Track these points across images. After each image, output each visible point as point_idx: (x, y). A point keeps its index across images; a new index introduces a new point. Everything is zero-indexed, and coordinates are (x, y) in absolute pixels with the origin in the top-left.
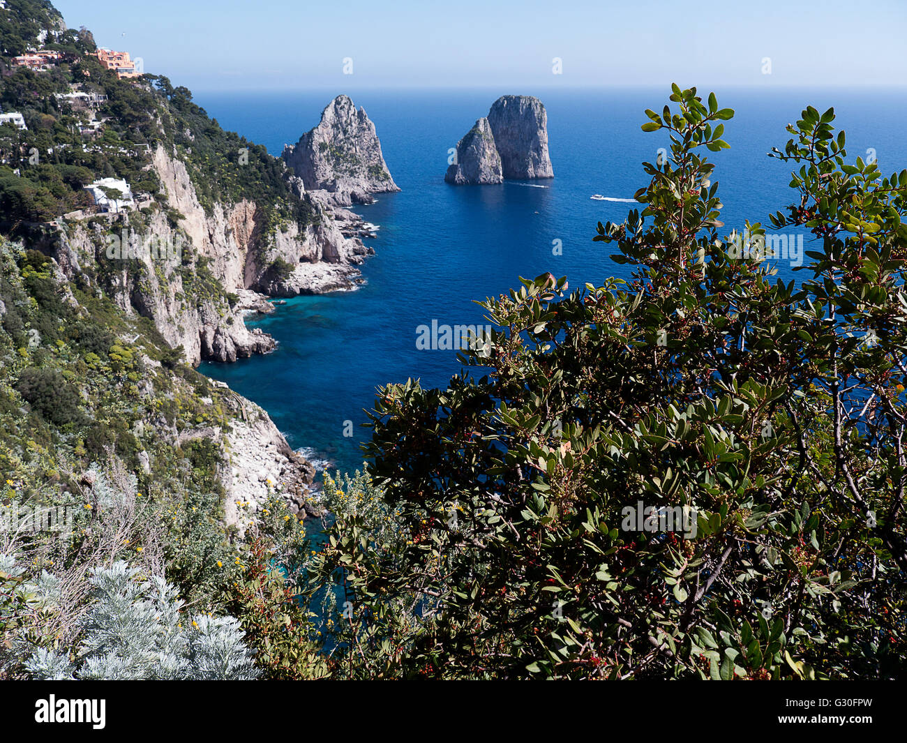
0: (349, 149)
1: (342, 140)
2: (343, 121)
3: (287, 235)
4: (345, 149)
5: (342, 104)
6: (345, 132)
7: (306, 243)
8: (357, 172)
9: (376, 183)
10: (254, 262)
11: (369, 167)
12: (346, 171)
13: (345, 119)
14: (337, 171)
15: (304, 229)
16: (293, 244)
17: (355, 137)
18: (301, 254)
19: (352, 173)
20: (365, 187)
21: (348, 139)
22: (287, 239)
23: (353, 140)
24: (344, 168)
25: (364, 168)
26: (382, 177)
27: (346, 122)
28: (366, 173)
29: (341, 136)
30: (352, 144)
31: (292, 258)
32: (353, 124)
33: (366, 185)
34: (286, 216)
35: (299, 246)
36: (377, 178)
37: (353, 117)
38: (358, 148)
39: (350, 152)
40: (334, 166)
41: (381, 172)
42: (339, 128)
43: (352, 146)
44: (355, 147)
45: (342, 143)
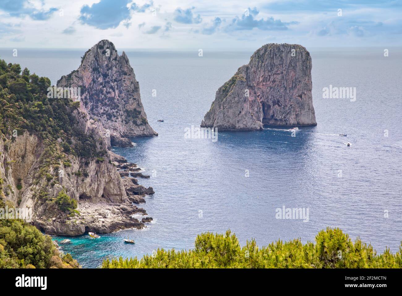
0: (109, 93)
1: (101, 84)
2: (104, 65)
3: (69, 169)
4: (104, 92)
5: (105, 48)
6: (105, 76)
7: (88, 180)
8: (114, 116)
9: (133, 127)
10: (32, 198)
11: (127, 111)
12: (103, 114)
13: (106, 63)
14: (94, 114)
15: (87, 164)
16: (73, 179)
17: (115, 81)
18: (81, 190)
19: (109, 117)
20: (122, 131)
21: (108, 82)
22: (69, 175)
23: (113, 84)
24: (102, 111)
25: (121, 112)
26: (139, 122)
27: (107, 65)
28: (123, 117)
29: (101, 80)
30: (112, 88)
31: (73, 195)
32: (114, 68)
33: (122, 129)
34: (69, 150)
35: (80, 182)
36: (135, 123)
37: (114, 62)
38: (117, 92)
39: (109, 95)
40: (92, 110)
41: (140, 116)
42: (99, 72)
43: (111, 90)
44: (114, 91)
45: (101, 86)
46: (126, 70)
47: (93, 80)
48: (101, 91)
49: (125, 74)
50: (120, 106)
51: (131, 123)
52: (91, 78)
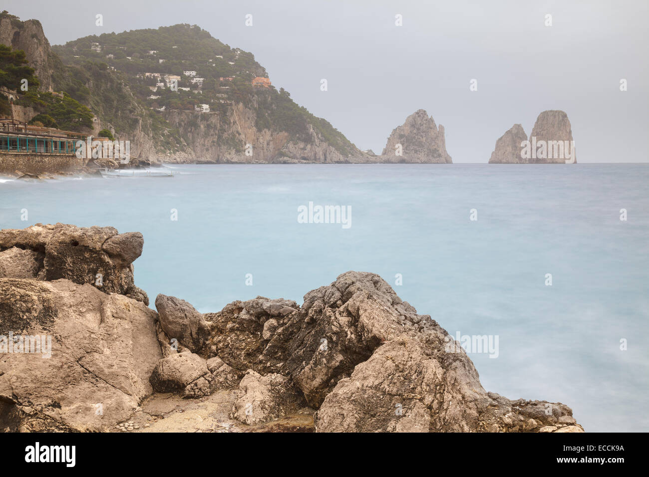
0: (420, 139)
4: (416, 138)
5: (420, 114)
6: (418, 129)
8: (419, 151)
11: (429, 149)
13: (420, 122)
17: (424, 132)
21: (420, 133)
23: (422, 134)
25: (425, 150)
27: (420, 124)
28: (426, 152)
29: (415, 131)
30: (421, 136)
32: (424, 125)
36: (433, 156)
37: (425, 122)
42: (415, 127)
43: (421, 138)
44: (423, 138)
45: (415, 135)
46: (432, 126)
47: (411, 132)
48: (415, 137)
49: (431, 129)
50: (426, 146)
51: (430, 156)
52: (409, 130)
